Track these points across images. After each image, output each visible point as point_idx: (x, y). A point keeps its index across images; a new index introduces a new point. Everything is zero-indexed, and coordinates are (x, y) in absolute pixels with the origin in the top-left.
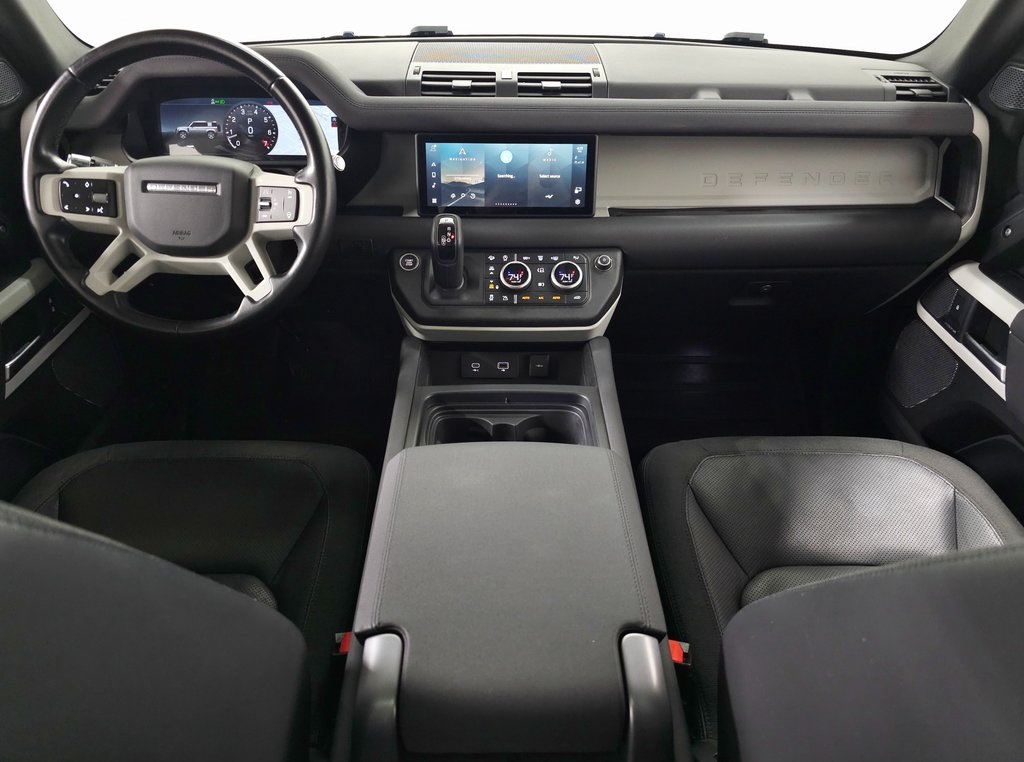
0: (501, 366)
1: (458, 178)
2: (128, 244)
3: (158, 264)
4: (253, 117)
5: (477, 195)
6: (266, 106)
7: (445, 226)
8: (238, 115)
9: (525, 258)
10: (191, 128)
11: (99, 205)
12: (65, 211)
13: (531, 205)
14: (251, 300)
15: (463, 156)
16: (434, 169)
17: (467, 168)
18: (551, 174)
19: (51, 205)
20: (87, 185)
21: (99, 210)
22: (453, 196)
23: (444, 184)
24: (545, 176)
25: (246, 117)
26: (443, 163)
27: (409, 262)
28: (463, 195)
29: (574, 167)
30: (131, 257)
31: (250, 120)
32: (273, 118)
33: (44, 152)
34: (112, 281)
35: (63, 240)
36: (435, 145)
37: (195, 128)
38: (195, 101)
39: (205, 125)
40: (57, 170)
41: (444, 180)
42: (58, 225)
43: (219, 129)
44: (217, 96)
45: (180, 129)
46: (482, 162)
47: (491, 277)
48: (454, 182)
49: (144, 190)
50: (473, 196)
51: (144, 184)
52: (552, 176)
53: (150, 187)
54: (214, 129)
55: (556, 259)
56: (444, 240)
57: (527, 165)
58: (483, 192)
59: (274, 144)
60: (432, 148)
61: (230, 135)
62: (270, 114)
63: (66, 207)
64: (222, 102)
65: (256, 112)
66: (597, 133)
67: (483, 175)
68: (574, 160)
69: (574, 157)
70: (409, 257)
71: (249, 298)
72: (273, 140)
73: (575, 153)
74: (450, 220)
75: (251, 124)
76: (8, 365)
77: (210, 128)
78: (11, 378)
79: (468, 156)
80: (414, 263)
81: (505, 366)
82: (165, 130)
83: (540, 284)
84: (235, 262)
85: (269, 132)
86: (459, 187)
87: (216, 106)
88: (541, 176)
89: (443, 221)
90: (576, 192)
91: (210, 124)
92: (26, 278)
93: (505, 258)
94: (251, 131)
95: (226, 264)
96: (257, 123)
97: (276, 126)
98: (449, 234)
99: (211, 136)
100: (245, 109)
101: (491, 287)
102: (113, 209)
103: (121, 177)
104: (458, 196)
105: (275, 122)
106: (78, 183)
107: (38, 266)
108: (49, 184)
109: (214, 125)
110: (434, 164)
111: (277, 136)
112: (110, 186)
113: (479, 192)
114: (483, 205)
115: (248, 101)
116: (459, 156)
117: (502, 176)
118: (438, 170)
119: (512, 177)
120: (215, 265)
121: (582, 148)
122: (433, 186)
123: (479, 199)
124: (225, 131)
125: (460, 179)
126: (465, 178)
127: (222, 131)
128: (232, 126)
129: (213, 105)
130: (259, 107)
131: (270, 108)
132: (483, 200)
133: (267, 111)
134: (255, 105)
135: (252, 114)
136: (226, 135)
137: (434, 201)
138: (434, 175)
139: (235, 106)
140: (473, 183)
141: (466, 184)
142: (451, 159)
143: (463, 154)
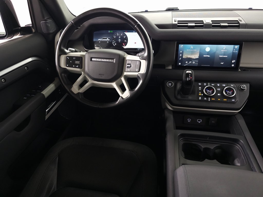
0: (198, 121)
1: (189, 56)
2: (85, 77)
3: (93, 84)
4: (121, 36)
5: (195, 62)
6: (125, 33)
7: (188, 74)
8: (116, 36)
9: (212, 85)
10: (102, 40)
11: (77, 65)
12: (67, 66)
13: (214, 66)
14: (122, 97)
15: (192, 49)
16: (181, 53)
17: (193, 53)
18: (224, 56)
19: (63, 65)
20: (74, 58)
21: (77, 66)
22: (187, 62)
25: (119, 36)
26: (185, 51)
27: (170, 84)
28: (190, 62)
29: (233, 53)
30: (85, 81)
31: (120, 37)
32: (127, 36)
33: (62, 48)
34: (79, 89)
35: (66, 75)
36: (182, 45)
37: (103, 40)
38: (104, 31)
39: (106, 39)
40: (65, 53)
41: (184, 57)
42: (65, 71)
43: (110, 40)
44: (110, 30)
45: (99, 40)
46: (198, 51)
47: (200, 91)
48: (187, 58)
49: (91, 60)
50: (194, 62)
51: (91, 58)
53: (93, 59)
54: (109, 40)
55: (224, 85)
56: (188, 79)
57: (215, 52)
58: (197, 61)
60: (181, 46)
61: (113, 42)
62: (126, 35)
63: (67, 65)
64: (112, 31)
65: (122, 35)
66: (244, 42)
67: (198, 56)
68: (233, 51)
69: (233, 50)
70: (170, 83)
71: (121, 97)
72: (126, 44)
73: (234, 48)
74: (190, 72)
75: (120, 38)
76: (47, 111)
77: (108, 39)
78: (47, 114)
79: (194, 49)
80: (172, 84)
81: (200, 121)
82: (94, 40)
83: (219, 94)
84: (117, 84)
85: (125, 41)
86: (189, 59)
87: (110, 33)
88: (220, 56)
89: (187, 72)
90: (233, 62)
91: (108, 38)
92: (53, 84)
93: (205, 84)
94: (120, 40)
95: (114, 85)
96: (122, 38)
97: (127, 39)
98: (190, 77)
99: (108, 42)
100: (119, 34)
101: (200, 94)
102: (81, 66)
103: (84, 56)
104: (188, 62)
105: (127, 38)
106: (71, 58)
107: (57, 80)
108: (63, 58)
109: (109, 39)
110: (181, 52)
111: (127, 42)
112: (80, 59)
114: (197, 66)
115: (120, 31)
116: (190, 49)
117: (205, 56)
118: (182, 54)
119: (209, 56)
120: (111, 85)
121: (237, 47)
122: (180, 59)
123: (196, 63)
124: (112, 40)
125: (190, 57)
126: (192, 56)
127: (111, 41)
128: (114, 39)
129: (109, 33)
130: (123, 33)
131: (126, 33)
132: (197, 64)
133: (125, 34)
134: (122, 33)
135: (120, 35)
136: (112, 42)
137: (180, 64)
138: (181, 55)
139: (116, 33)
140: (194, 58)
141: (192, 58)
142: (187, 50)
143: (192, 48)
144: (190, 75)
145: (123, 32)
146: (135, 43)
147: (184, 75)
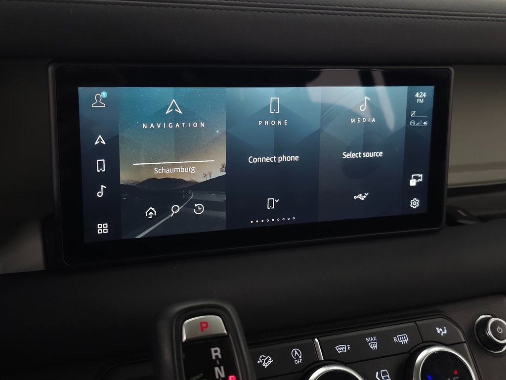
1: (163, 170)
5: (208, 205)
7: (204, 346)
9: (341, 349)
13: (322, 218)
15: (175, 117)
16: (100, 151)
17: (184, 144)
22: (151, 212)
23: (128, 187)
24: (353, 155)
26: (125, 135)
28: (176, 209)
29: (409, 132)
41: (125, 177)
46: (220, 131)
48: (153, 181)
50: (199, 209)
52: (367, 155)
57: (319, 132)
58: (221, 198)
60: (95, 99)
66: (452, 64)
67: (224, 161)
68: (409, 119)
69: (409, 113)
73: (411, 103)
74: (215, 323)
79: (188, 115)
86: (168, 191)
88: (347, 156)
90: (413, 183)
104: (163, 211)
110: (100, 140)
113: (214, 197)
114: (222, 227)
116: (166, 119)
118: (112, 152)
121: (423, 95)
122: (100, 194)
123: (213, 214)
125: (168, 171)
126: (181, 170)
132: (223, 215)
137: (103, 228)
138: (101, 166)
140: (201, 179)
141: (181, 181)
142: (145, 126)
143: (174, 113)
144: (216, 352)
147: (167, 354)
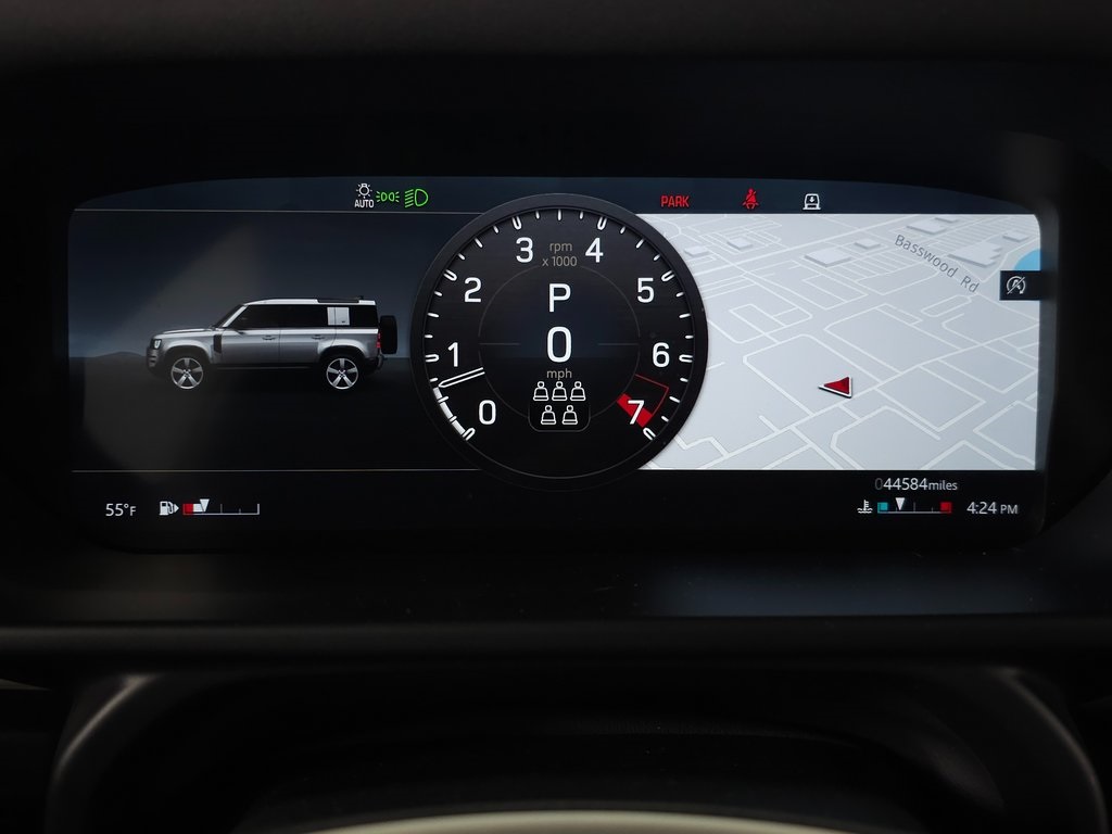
4: (581, 274)
6: (655, 220)
8: (498, 266)
10: (230, 338)
25: (540, 276)
31: (558, 293)
32: (685, 280)
37: (258, 337)
39: (317, 318)
43: (387, 341)
44: (384, 169)
45: (175, 339)
54: (359, 339)
59: (681, 416)
61: (445, 369)
62: (672, 260)
64: (414, 197)
65: (595, 251)
75: (564, 314)
77: (340, 332)
82: (86, 347)
85: (660, 354)
87: (387, 221)
91: (337, 314)
94: (559, 344)
97: (699, 325)
99: (342, 379)
100: (537, 238)
109: (359, 318)
111: (698, 371)
115: (552, 191)
124: (420, 348)
127: (403, 351)
128: (459, 321)
129: (364, 216)
130: (614, 222)
131: (674, 227)
133: (657, 243)
134: (594, 215)
135: (572, 262)
136: (422, 375)
139: (484, 217)
145: (619, 211)
146: (842, 386)
